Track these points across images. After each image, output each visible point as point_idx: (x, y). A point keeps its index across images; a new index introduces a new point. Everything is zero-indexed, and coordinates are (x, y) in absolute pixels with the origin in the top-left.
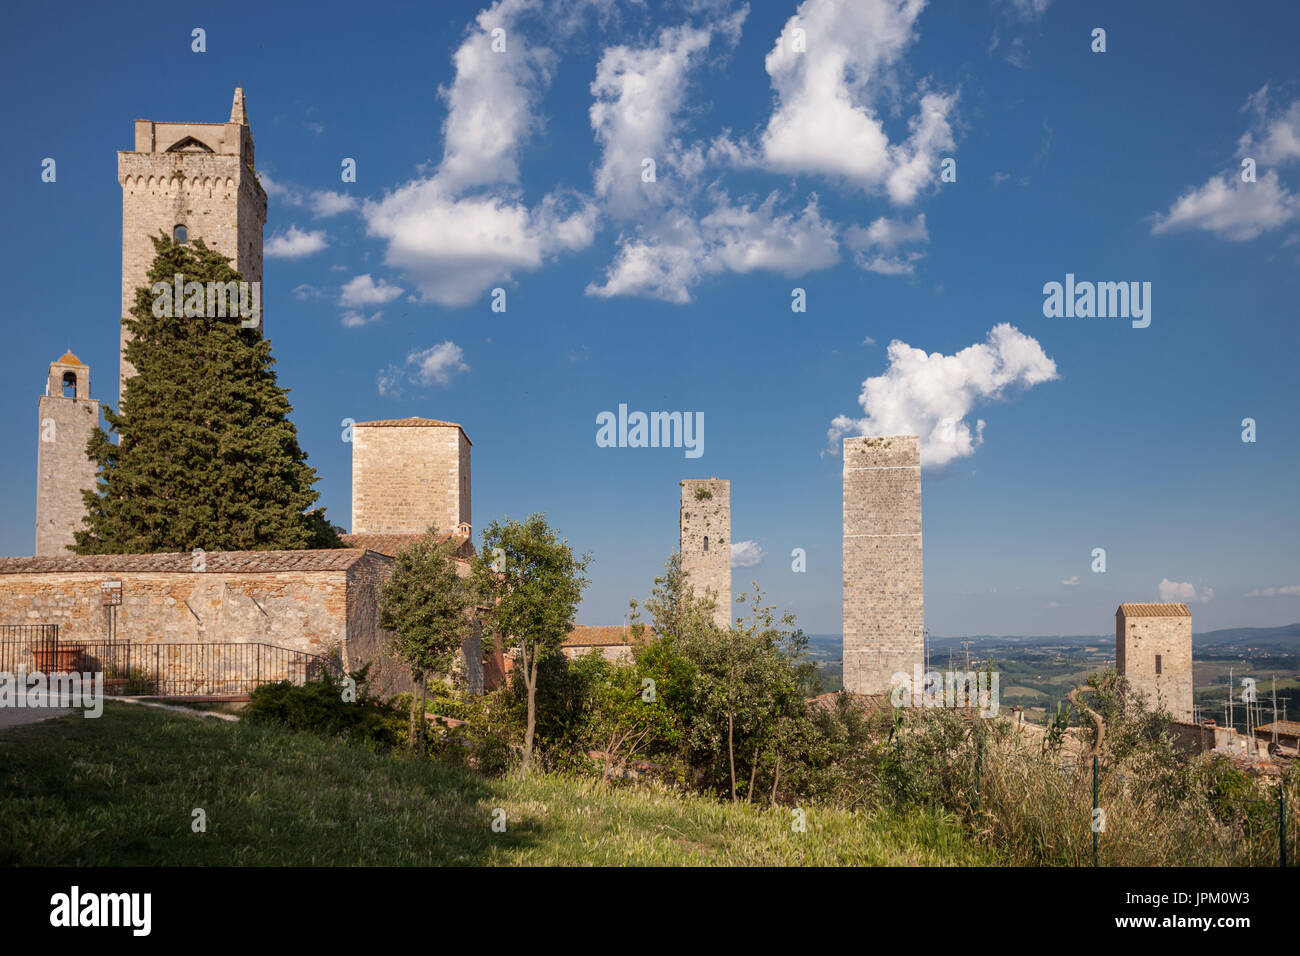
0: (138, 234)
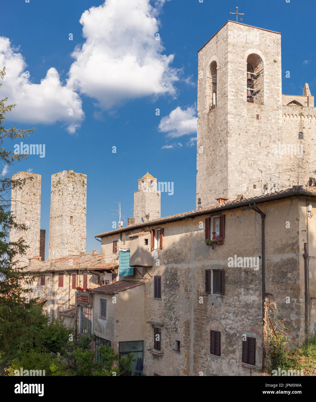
0: (287, 135)
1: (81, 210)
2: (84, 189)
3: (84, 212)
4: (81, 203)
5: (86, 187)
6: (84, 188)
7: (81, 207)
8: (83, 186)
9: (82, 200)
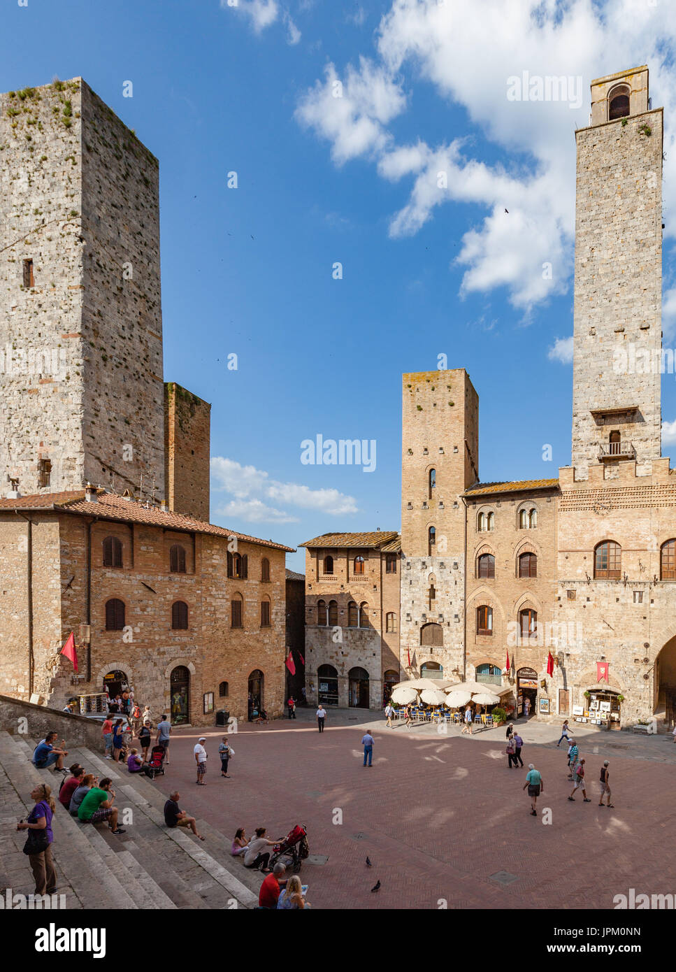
1: (62, 224)
2: (70, 138)
3: (74, 230)
4: (59, 197)
5: (78, 126)
6: (71, 133)
7: (62, 211)
8: (69, 126)
9: (64, 183)
